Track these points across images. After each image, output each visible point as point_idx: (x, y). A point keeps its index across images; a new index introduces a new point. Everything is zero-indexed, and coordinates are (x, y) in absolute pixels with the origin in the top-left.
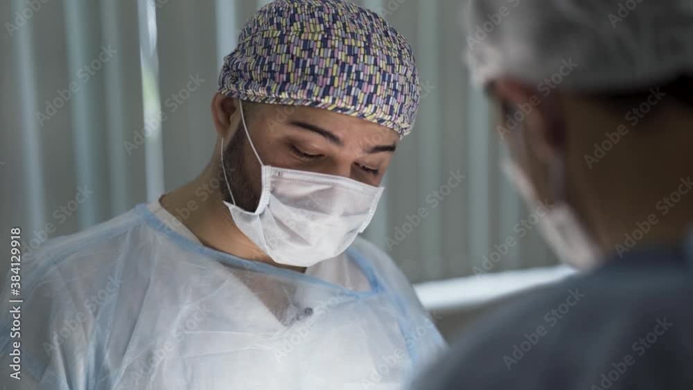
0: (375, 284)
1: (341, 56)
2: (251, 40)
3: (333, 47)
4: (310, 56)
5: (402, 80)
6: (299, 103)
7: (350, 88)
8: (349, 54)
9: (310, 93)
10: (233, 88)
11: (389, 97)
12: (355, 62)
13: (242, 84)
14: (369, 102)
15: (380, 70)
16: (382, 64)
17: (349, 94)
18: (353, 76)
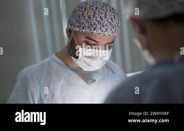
0: (113, 72)
1: (98, 19)
2: (75, 15)
3: (96, 17)
4: (90, 20)
5: (115, 23)
6: (88, 32)
7: (101, 28)
8: (101, 19)
9: (91, 30)
10: (71, 27)
11: (112, 29)
12: (102, 21)
13: (73, 26)
14: (106, 30)
15: (109, 22)
16: (109, 20)
17: (101, 29)
18: (102, 24)
